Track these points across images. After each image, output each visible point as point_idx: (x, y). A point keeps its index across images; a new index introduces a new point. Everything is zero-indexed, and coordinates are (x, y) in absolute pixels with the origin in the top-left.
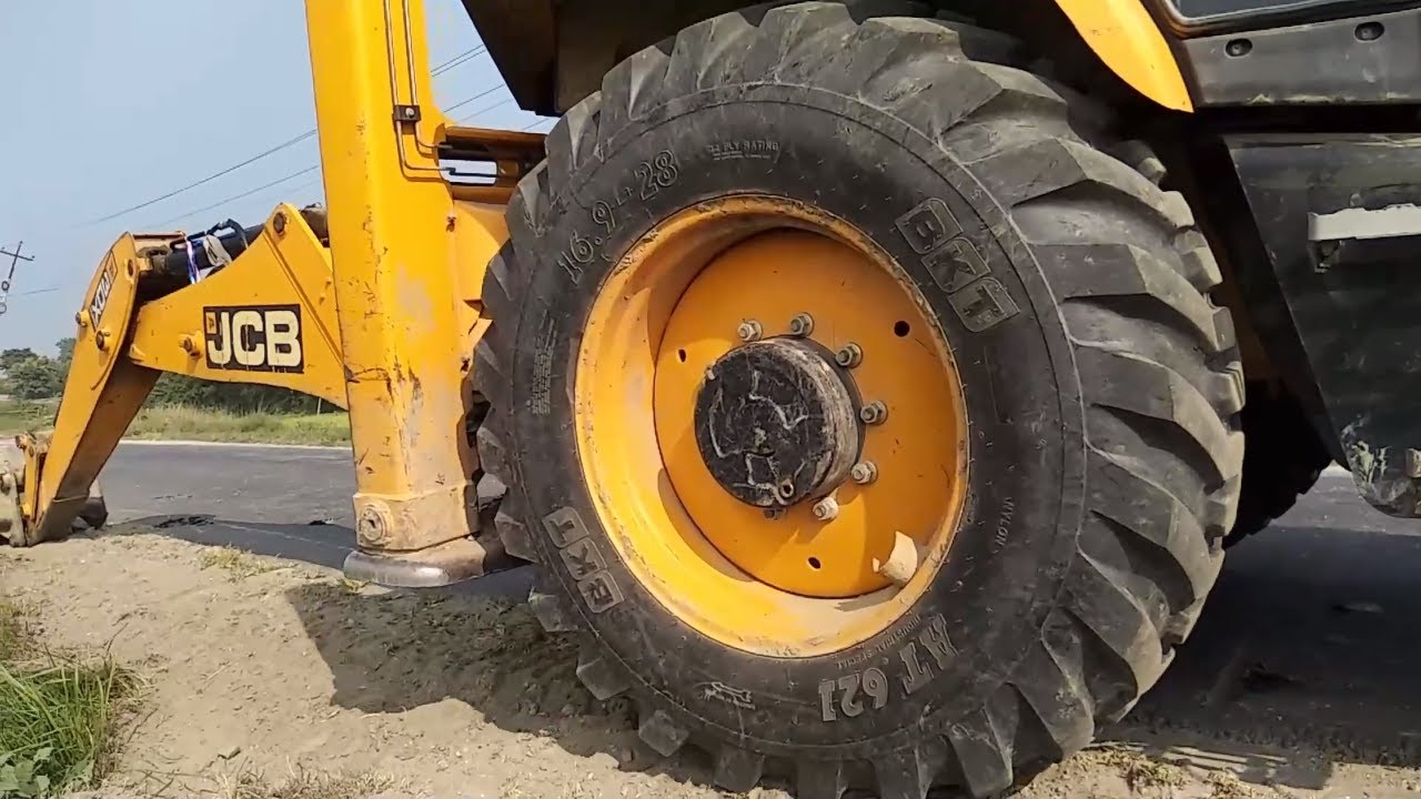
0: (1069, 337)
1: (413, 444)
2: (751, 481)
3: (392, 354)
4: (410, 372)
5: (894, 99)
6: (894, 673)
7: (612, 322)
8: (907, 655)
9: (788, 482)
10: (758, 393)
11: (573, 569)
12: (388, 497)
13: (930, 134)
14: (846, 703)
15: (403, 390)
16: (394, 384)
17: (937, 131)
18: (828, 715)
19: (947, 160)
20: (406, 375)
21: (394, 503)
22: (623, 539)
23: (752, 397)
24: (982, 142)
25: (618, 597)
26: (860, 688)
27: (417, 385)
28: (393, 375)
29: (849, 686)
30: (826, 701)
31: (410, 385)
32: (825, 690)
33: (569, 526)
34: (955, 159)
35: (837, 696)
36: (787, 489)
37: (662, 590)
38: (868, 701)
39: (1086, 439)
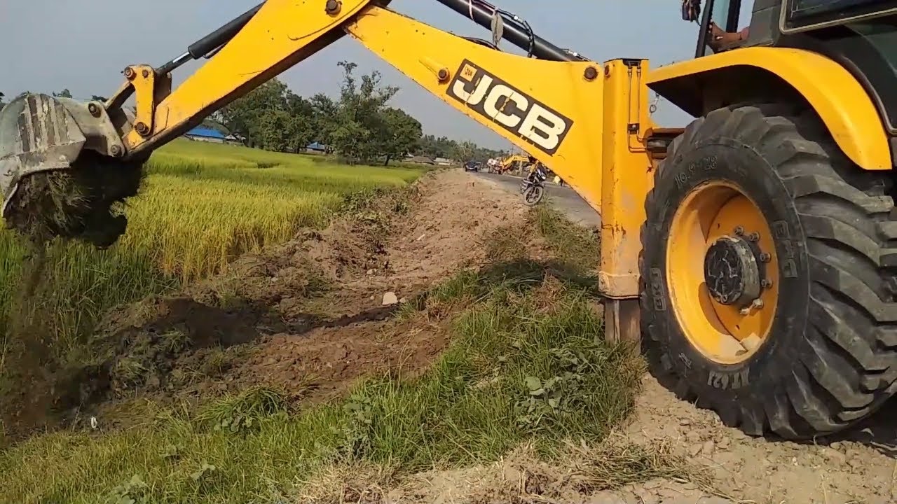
0: (810, 294)
1: (620, 255)
2: (715, 290)
3: (615, 220)
4: (622, 228)
5: (786, 176)
6: (731, 380)
7: (682, 221)
8: (736, 376)
9: (726, 296)
10: (726, 259)
11: (654, 292)
12: (609, 274)
13: (792, 196)
14: (715, 382)
15: (618, 235)
16: (615, 232)
17: (794, 196)
18: (710, 383)
19: (792, 209)
20: (620, 229)
21: (610, 277)
22: (673, 289)
23: (724, 259)
24: (808, 208)
25: (664, 308)
26: (720, 379)
27: (624, 232)
28: (615, 228)
29: (719, 376)
30: (710, 378)
31: (622, 232)
32: (712, 375)
33: (656, 275)
34: (796, 211)
35: (714, 378)
36: (725, 298)
37: (679, 314)
38: (722, 385)
39: (804, 333)
